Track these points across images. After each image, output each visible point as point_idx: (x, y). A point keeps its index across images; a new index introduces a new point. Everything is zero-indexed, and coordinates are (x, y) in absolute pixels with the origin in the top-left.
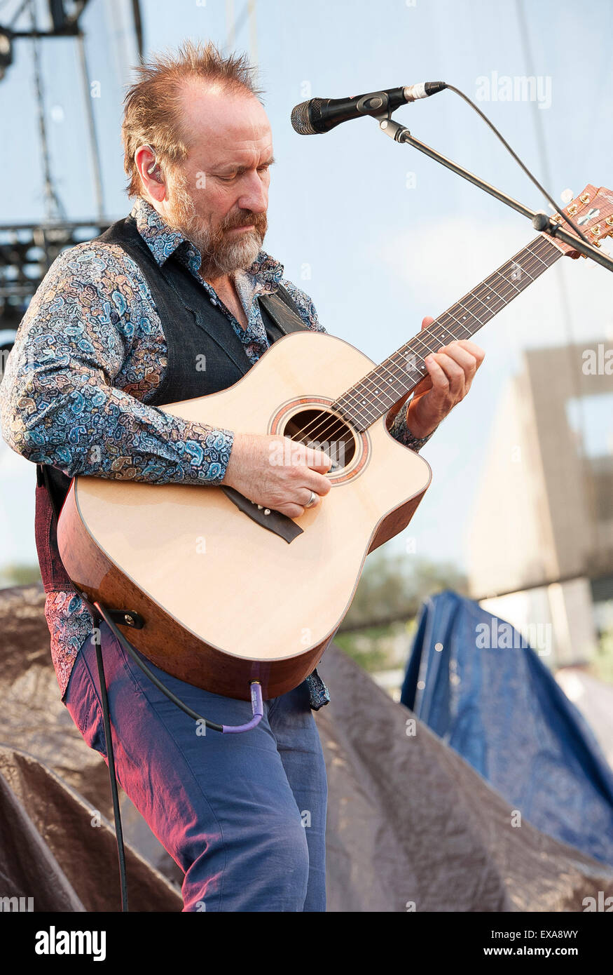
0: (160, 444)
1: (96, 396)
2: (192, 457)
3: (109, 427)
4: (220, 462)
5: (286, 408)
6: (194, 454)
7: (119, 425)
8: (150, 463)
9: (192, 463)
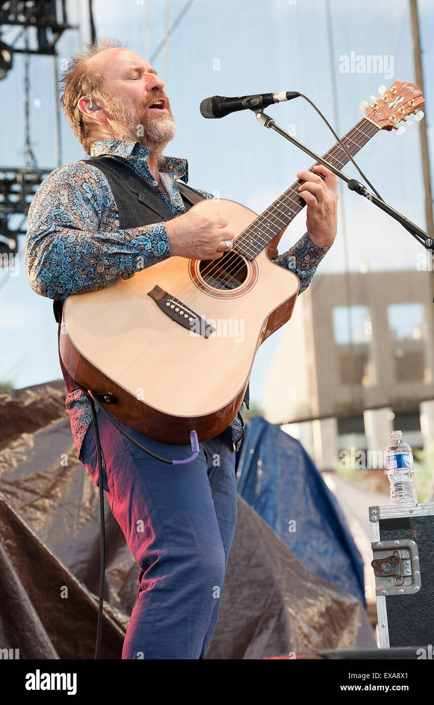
2: (145, 245)
4: (163, 240)
6: (145, 243)
7: (89, 245)
9: (146, 249)
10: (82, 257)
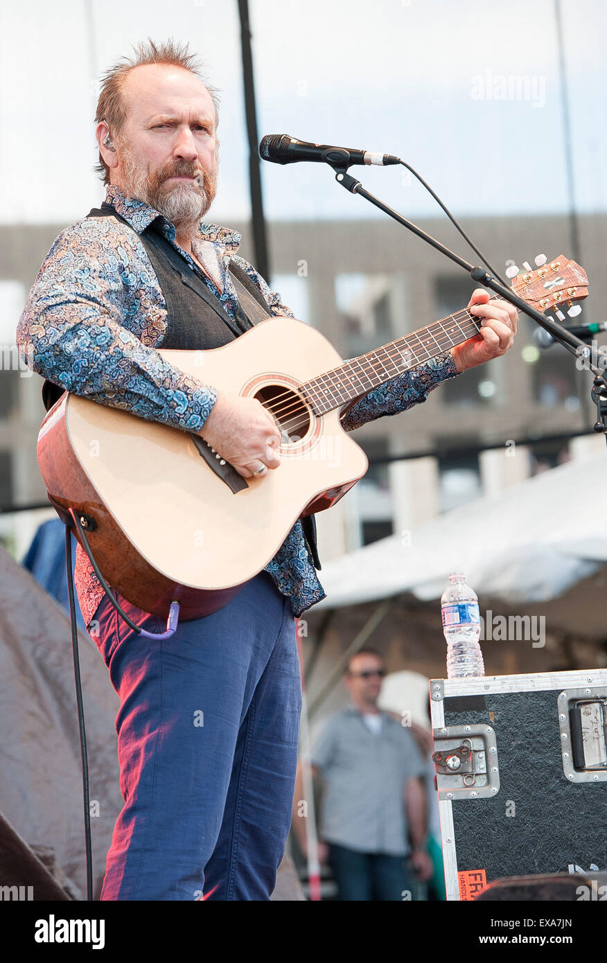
0: (153, 388)
1: (101, 336)
2: (178, 405)
3: (109, 366)
4: (201, 416)
5: (259, 379)
6: (180, 403)
7: (118, 366)
8: (140, 401)
9: (176, 410)
10: (101, 372)
